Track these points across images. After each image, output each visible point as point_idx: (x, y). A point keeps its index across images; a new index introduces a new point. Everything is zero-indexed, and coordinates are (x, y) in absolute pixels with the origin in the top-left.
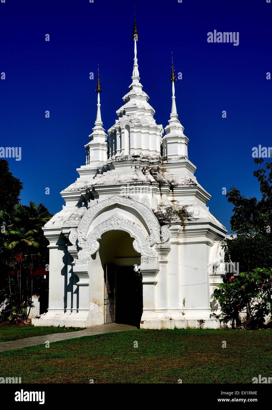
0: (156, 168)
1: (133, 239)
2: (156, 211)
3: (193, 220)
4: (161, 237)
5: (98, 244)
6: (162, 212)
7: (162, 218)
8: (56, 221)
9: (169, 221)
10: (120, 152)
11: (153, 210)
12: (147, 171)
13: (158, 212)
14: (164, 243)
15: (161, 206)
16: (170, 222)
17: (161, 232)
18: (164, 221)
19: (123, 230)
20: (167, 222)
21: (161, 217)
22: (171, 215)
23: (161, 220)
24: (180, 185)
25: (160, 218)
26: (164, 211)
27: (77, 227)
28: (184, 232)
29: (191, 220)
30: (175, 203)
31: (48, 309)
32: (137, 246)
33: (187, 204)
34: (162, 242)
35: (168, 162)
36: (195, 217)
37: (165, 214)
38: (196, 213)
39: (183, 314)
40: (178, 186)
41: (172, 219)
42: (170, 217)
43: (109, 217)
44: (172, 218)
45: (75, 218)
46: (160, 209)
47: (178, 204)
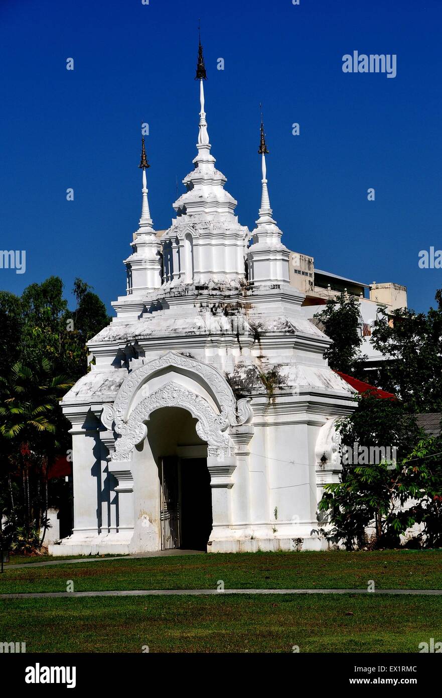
0: (235, 304)
1: (196, 420)
2: (231, 376)
3: (286, 388)
4: (237, 417)
5: (145, 427)
6: (240, 377)
7: (239, 387)
8: (82, 391)
9: (249, 391)
10: (179, 278)
11: (227, 374)
12: (219, 310)
13: (234, 377)
14: (241, 425)
15: (240, 366)
16: (251, 393)
17: (237, 409)
18: (241, 392)
19: (181, 406)
20: (247, 393)
21: (238, 385)
22: (252, 382)
23: (238, 389)
24: (270, 332)
25: (237, 387)
26: (243, 376)
27: (113, 402)
28: (274, 407)
29: (284, 388)
30: (263, 360)
31: (73, 530)
32: (202, 431)
33: (281, 362)
34: (239, 424)
35: (254, 293)
36: (290, 384)
37: (244, 381)
38: (292, 377)
39: (275, 531)
40: (267, 334)
41: (254, 389)
42: (251, 385)
43: (160, 386)
44: (254, 386)
45: (109, 387)
46: (238, 372)
47: (267, 361)
